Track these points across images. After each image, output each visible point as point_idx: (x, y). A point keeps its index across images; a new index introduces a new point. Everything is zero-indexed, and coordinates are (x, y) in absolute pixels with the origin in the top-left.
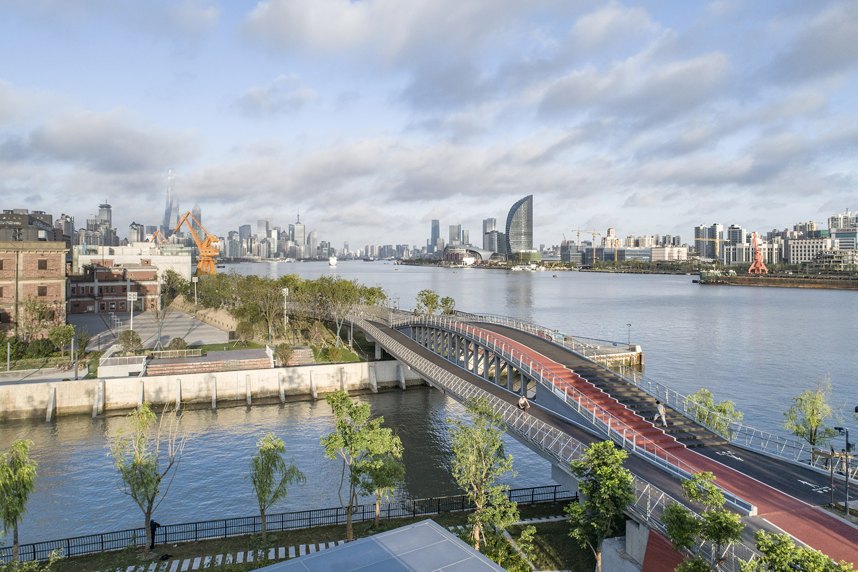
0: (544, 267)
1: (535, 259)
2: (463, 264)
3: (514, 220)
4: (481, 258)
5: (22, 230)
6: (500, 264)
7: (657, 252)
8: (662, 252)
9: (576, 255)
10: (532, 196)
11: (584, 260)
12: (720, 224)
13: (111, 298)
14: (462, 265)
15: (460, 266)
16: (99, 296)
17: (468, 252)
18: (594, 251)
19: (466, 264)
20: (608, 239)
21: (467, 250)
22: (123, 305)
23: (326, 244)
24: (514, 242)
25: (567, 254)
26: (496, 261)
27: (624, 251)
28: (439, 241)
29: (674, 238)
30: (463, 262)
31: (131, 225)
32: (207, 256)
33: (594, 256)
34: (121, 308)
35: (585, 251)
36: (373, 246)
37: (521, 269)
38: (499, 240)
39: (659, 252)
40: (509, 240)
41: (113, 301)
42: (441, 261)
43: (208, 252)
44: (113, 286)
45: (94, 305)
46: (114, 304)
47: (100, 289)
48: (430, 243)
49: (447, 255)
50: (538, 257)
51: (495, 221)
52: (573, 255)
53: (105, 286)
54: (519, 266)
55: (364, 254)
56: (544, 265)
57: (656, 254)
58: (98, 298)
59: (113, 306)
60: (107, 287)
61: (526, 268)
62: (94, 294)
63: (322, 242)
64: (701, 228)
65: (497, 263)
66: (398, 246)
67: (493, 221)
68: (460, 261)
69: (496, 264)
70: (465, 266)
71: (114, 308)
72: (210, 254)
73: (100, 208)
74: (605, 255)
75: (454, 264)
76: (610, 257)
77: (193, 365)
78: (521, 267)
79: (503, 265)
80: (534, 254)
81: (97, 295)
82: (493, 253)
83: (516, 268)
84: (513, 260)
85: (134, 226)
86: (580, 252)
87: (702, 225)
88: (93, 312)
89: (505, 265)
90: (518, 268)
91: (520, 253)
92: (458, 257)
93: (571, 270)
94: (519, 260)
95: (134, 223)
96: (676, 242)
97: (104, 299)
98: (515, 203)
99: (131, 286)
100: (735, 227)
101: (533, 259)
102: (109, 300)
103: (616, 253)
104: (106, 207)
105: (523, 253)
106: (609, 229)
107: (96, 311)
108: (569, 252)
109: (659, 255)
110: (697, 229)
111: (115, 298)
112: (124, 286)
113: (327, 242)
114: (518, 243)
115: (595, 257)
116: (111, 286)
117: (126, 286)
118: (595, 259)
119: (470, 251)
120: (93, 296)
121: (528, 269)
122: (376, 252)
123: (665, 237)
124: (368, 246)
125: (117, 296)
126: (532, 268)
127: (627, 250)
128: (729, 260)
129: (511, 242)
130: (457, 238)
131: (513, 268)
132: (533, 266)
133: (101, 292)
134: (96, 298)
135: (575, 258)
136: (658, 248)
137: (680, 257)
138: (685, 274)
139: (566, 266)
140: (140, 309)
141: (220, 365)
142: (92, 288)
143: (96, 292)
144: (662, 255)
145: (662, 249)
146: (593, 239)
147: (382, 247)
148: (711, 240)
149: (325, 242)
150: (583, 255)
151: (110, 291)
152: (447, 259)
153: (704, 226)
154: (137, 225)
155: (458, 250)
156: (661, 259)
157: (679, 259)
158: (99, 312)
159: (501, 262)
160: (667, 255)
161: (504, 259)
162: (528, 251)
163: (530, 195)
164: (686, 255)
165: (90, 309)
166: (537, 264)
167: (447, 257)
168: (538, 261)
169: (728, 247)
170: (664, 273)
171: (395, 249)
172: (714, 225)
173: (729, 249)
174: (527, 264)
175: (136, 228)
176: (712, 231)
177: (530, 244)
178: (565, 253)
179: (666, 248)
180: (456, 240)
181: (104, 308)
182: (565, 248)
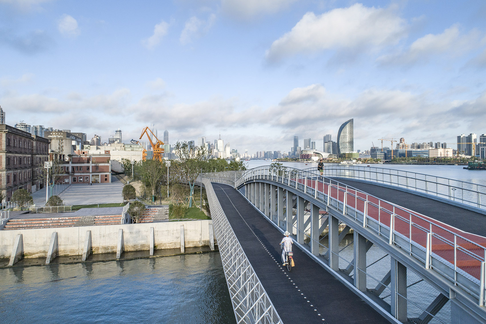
0: (361, 162)
1: (355, 157)
2: (312, 160)
3: (342, 134)
4: (322, 157)
5: (63, 141)
6: (334, 160)
7: (433, 152)
8: (436, 152)
9: (380, 155)
10: (353, 119)
11: (385, 158)
12: (474, 134)
13: (79, 174)
14: (311, 162)
15: (310, 162)
16: (72, 173)
17: (315, 154)
18: (392, 152)
19: (313, 161)
20: (400, 144)
21: (314, 153)
22: (87, 179)
23: (235, 151)
24: (342, 147)
25: (375, 154)
26: (331, 159)
27: (412, 151)
28: (298, 148)
29: (442, 144)
30: (312, 159)
31: (131, 141)
32: (157, 153)
33: (392, 154)
34: (86, 180)
35: (386, 152)
36: (261, 152)
37: (347, 163)
38: (333, 146)
39: (434, 152)
40: (339, 146)
41: (81, 176)
42: (299, 159)
43: (158, 150)
44: (81, 166)
45: (69, 179)
46: (82, 178)
47: (73, 168)
48: (293, 150)
49: (302, 155)
50: (357, 156)
51: (331, 136)
52: (379, 154)
53: (76, 166)
54: (345, 161)
55: (256, 156)
56: (361, 160)
57: (432, 153)
58: (71, 174)
59: (81, 179)
60: (77, 167)
61: (350, 162)
62: (69, 172)
63: (233, 150)
64: (462, 137)
65: (332, 159)
66: (275, 152)
67: (330, 136)
68: (310, 159)
69: (331, 161)
70: (313, 162)
71: (82, 181)
72: (159, 151)
73: (116, 132)
74: (399, 154)
75: (307, 161)
76: (402, 155)
77: (51, 220)
78: (346, 162)
79: (336, 161)
80: (355, 154)
81: (71, 172)
82: (329, 154)
83: (343, 162)
84: (342, 158)
85: (133, 141)
86: (383, 153)
87: (462, 135)
88: (68, 183)
89: (337, 161)
90: (345, 162)
91: (346, 153)
92: (309, 156)
93: (378, 163)
94: (345, 158)
95: (132, 140)
96: (444, 146)
97: (76, 174)
98: (343, 124)
99: (92, 166)
100: (485, 135)
101: (354, 157)
102: (78, 175)
103: (406, 152)
104: (119, 131)
105: (348, 153)
106: (401, 138)
107: (70, 183)
108: (376, 153)
109: (434, 154)
110: (459, 138)
111: (82, 174)
112: (88, 166)
113: (235, 150)
114: (345, 148)
115: (393, 156)
116: (80, 166)
117: (89, 166)
118: (393, 157)
119: (316, 153)
120: (68, 173)
121: (351, 163)
122: (263, 155)
123: (437, 143)
124: (258, 152)
125: (83, 173)
126: (354, 162)
127: (414, 151)
128: (483, 156)
129: (340, 147)
130: (308, 146)
131: (342, 163)
132: (354, 161)
133: (73, 170)
134: (70, 174)
135: (380, 156)
136: (434, 149)
137: (448, 155)
138: (454, 165)
139: (374, 161)
140: (98, 181)
141: (76, 220)
142: (68, 168)
143: (70, 170)
144: (436, 154)
145: (436, 150)
146: (392, 144)
147: (266, 152)
148: (469, 143)
149: (234, 150)
150: (385, 154)
151: (79, 169)
152: (302, 158)
153: (463, 135)
154: (134, 141)
155: (309, 153)
156: (436, 156)
157: (447, 156)
158: (72, 183)
159: (334, 159)
160: (439, 154)
161: (336, 157)
162: (351, 152)
163: (352, 119)
164: (452, 154)
165: (66, 181)
166: (356, 160)
167: (302, 157)
168: (357, 158)
169: (483, 147)
170: (440, 165)
171: (273, 153)
172: (470, 134)
173: (483, 149)
174: (351, 160)
175: (134, 142)
176: (469, 139)
177: (352, 148)
178: (374, 153)
179: (439, 150)
180: (308, 148)
181: (75, 181)
182: (374, 150)
